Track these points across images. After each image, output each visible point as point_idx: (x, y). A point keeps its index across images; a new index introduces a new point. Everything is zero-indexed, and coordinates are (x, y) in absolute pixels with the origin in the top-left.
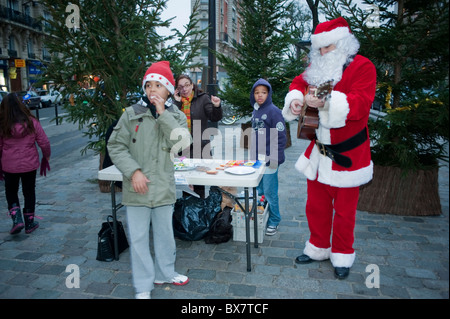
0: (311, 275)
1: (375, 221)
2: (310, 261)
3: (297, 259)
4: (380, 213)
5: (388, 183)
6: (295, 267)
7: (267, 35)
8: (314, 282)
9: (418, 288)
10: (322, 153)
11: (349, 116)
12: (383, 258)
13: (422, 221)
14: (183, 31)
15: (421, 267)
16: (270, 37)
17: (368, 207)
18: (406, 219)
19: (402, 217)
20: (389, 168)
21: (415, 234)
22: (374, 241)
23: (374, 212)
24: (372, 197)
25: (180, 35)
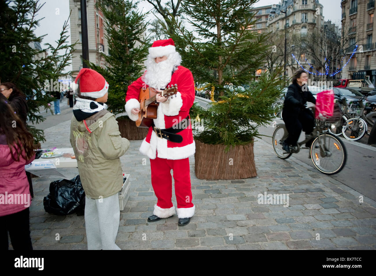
0: (158, 229)
1: (211, 185)
2: (159, 219)
3: (149, 219)
4: (215, 180)
5: (219, 157)
6: (147, 225)
7: (130, 48)
8: (160, 233)
9: (233, 228)
10: (159, 136)
11: (182, 108)
12: (212, 211)
13: (243, 182)
14: (55, 46)
15: (237, 213)
16: (132, 50)
17: (206, 176)
18: (232, 182)
19: (230, 181)
20: (219, 146)
21: (237, 192)
22: (207, 199)
23: (211, 179)
24: (209, 169)
25: (53, 49)
